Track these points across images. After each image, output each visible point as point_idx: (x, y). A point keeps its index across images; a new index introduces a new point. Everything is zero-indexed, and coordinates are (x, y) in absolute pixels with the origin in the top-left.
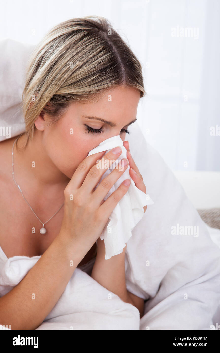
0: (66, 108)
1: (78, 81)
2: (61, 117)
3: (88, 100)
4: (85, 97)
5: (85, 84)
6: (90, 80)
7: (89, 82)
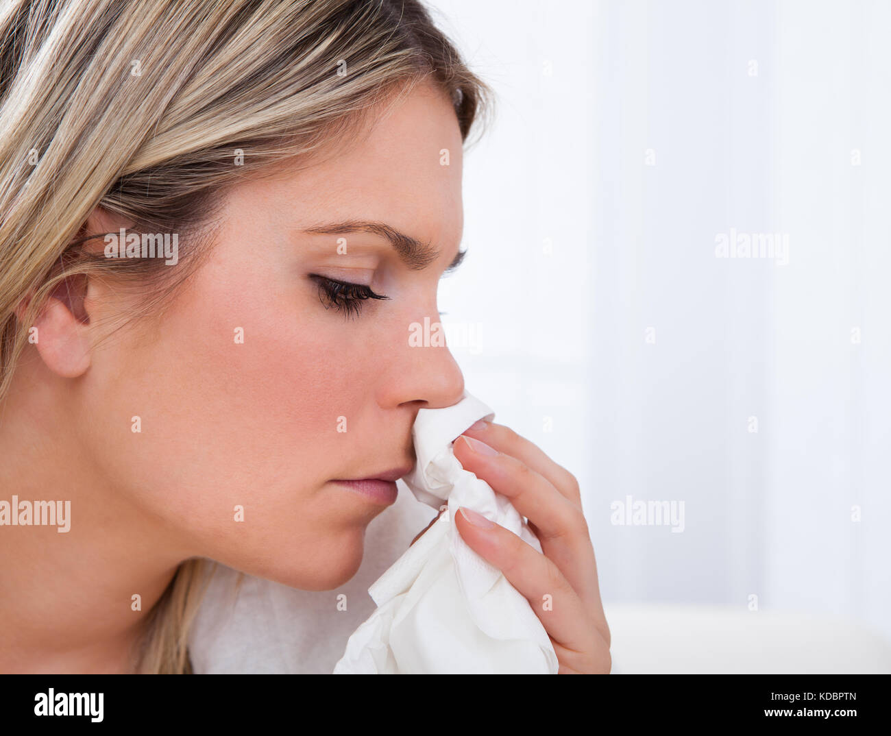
0: (206, 222)
1: (254, 78)
2: (194, 268)
3: (317, 148)
4: (304, 139)
5: (289, 82)
6: (303, 64)
7: (309, 66)
